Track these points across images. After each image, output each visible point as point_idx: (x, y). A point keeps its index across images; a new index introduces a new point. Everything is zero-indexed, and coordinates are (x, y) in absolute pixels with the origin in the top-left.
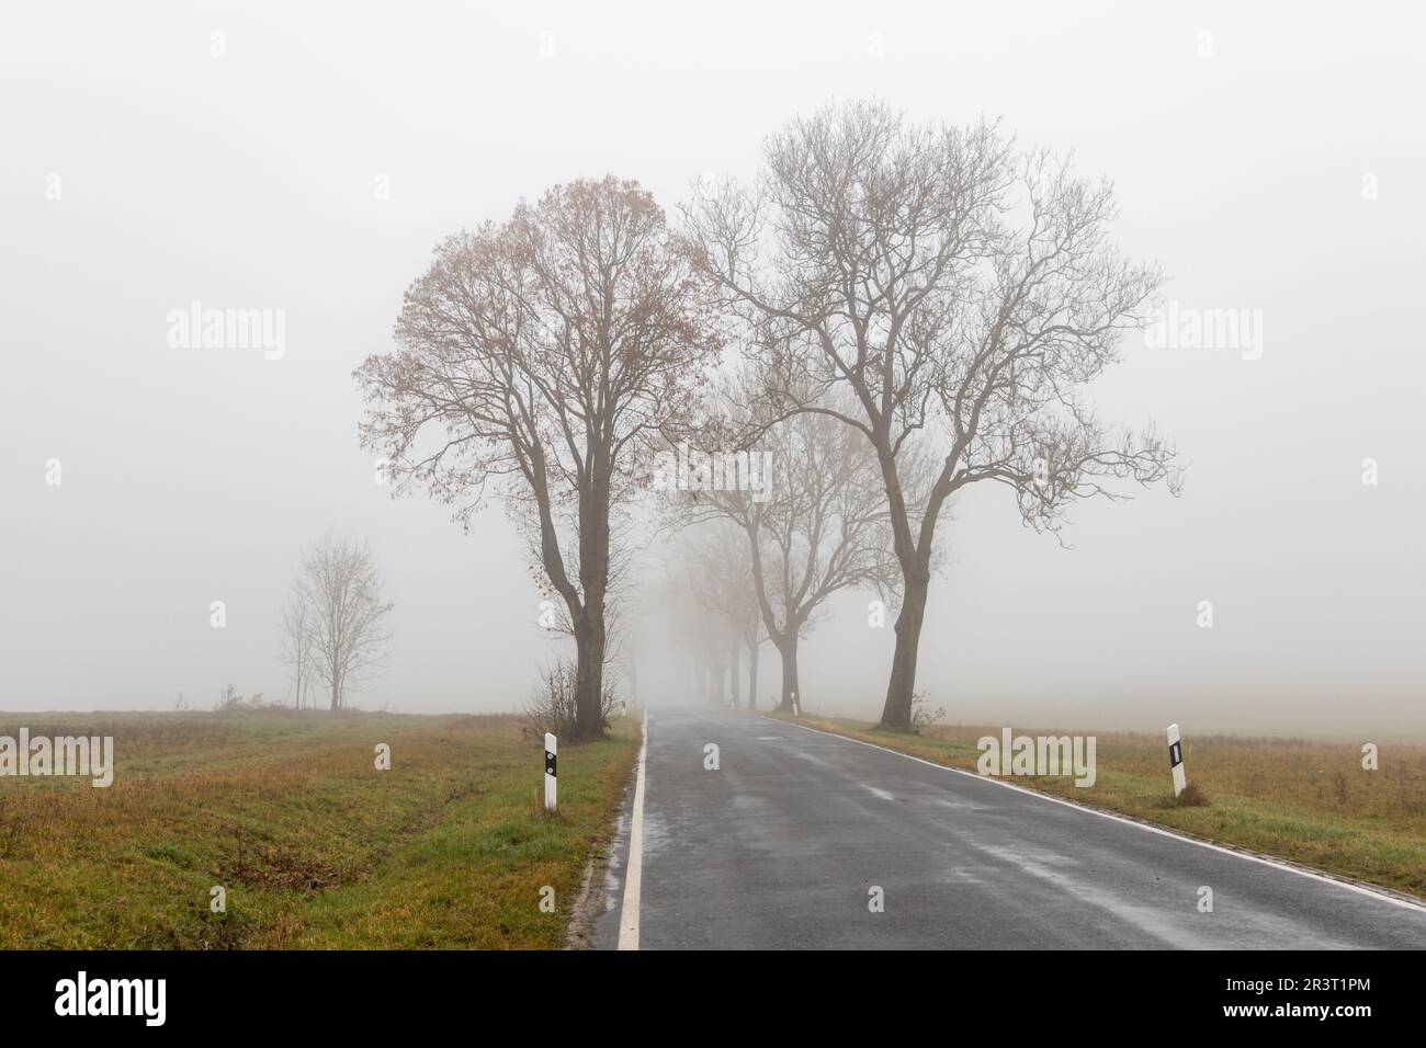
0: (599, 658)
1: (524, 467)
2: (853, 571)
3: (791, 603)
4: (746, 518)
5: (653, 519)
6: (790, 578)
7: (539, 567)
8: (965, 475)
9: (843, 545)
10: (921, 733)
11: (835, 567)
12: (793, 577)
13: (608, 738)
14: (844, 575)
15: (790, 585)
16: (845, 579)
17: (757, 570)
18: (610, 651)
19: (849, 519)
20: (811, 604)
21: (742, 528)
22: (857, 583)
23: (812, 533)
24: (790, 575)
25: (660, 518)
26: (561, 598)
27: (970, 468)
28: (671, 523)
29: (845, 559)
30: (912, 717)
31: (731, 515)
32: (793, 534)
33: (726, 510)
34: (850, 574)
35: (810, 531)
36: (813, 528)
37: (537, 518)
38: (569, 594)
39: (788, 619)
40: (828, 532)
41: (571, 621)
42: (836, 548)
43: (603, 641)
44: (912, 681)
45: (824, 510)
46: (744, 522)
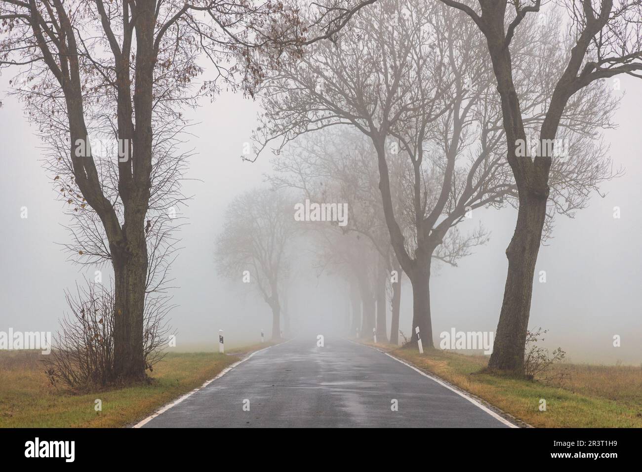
0: (140, 287)
1: (48, 58)
2: (496, 187)
3: (423, 223)
4: (371, 125)
5: (262, 125)
6: (422, 195)
7: (68, 178)
8: (594, 70)
9: (484, 156)
10: (536, 378)
11: (475, 182)
12: (426, 194)
13: (149, 382)
14: (485, 191)
15: (422, 204)
16: (486, 196)
17: (384, 186)
18: (154, 279)
19: (490, 126)
20: (447, 224)
21: (366, 137)
22: (501, 201)
23: (450, 142)
24: (422, 191)
25: (271, 125)
26: (96, 216)
27: (601, 61)
28: (284, 131)
29: (486, 174)
30: (526, 358)
31: (354, 123)
32: (423, 143)
33: (347, 115)
34: (492, 190)
35: (446, 140)
36: (450, 136)
37: (64, 118)
38: (105, 210)
39: (420, 242)
40: (467, 142)
41: (107, 242)
42: (476, 159)
43: (144, 266)
44: (526, 317)
45: (464, 116)
46: (369, 130)
